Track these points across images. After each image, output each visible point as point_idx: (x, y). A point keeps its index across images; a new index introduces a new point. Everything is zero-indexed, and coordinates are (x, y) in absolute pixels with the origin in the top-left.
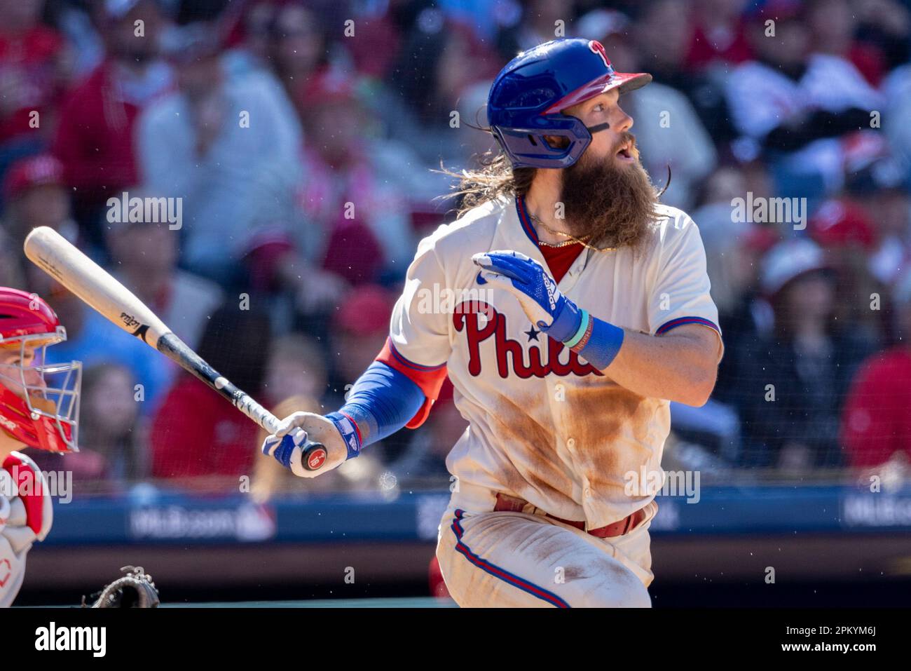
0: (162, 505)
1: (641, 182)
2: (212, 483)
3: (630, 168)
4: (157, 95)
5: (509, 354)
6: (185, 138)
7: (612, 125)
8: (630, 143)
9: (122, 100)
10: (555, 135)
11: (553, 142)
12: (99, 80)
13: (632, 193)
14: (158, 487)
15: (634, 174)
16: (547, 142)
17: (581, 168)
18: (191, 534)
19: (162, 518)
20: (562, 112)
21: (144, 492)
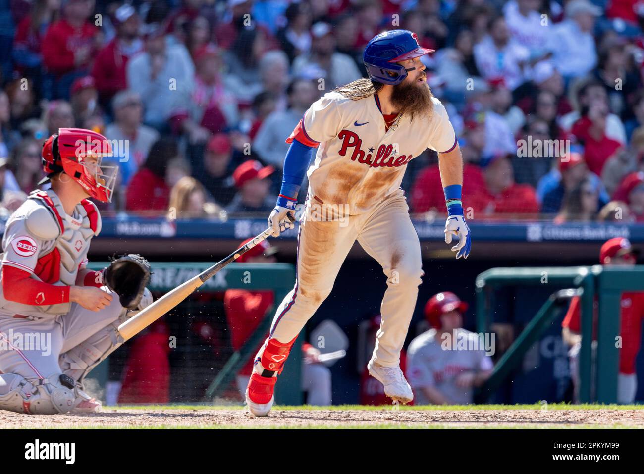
0: (130, 221)
1: (427, 92)
2: (151, 213)
3: (423, 86)
4: (136, 52)
5: (359, 155)
6: (147, 70)
7: (416, 68)
8: (423, 76)
9: (121, 54)
10: (392, 71)
11: (391, 73)
12: (113, 46)
13: (423, 98)
14: (128, 214)
15: (424, 88)
16: (388, 74)
17: (402, 85)
18: (142, 233)
19: (129, 226)
20: (397, 62)
21: (123, 216)
